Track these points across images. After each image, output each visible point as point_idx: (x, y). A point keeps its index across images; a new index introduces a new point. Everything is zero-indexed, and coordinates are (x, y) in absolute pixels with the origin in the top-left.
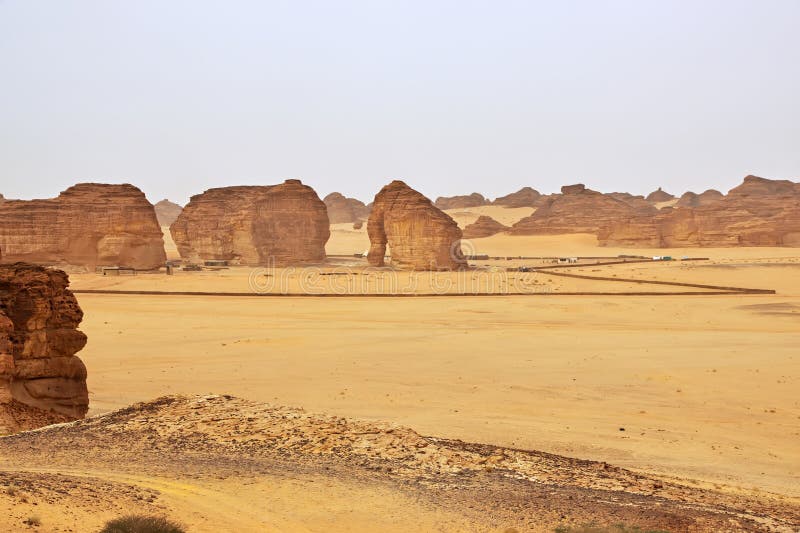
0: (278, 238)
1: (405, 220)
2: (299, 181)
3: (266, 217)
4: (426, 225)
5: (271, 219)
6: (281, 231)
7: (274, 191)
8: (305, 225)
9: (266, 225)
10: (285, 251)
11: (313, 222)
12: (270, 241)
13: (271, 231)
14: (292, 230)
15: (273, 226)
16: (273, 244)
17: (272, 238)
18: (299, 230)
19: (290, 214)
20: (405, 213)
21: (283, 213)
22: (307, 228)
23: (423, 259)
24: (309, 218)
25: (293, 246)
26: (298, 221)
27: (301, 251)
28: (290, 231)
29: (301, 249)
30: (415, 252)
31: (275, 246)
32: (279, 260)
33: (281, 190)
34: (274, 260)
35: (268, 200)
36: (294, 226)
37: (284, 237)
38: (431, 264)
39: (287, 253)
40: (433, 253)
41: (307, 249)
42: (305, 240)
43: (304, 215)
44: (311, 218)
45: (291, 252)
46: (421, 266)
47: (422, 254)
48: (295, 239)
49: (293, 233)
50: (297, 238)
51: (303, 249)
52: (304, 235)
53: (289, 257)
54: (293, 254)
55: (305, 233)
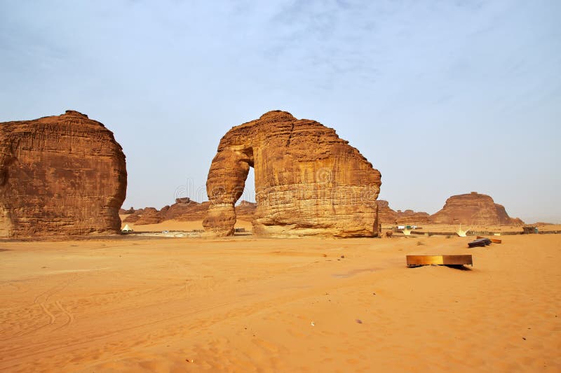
0: (50, 195)
3: (28, 160)
5: (38, 164)
6: (56, 184)
8: (102, 177)
9: (29, 173)
10: (63, 216)
11: (113, 173)
12: (36, 200)
13: (37, 182)
14: (78, 184)
15: (42, 176)
16: (41, 206)
17: (38, 195)
18: (90, 183)
19: (74, 158)
20: (325, 148)
21: (62, 157)
22: (104, 181)
23: (355, 219)
24: (108, 166)
25: (77, 208)
26: (89, 169)
27: (92, 216)
28: (73, 185)
29: (92, 213)
30: (340, 209)
31: (45, 207)
32: (52, 230)
33: (59, 122)
34: (40, 230)
35: (35, 134)
36: (80, 177)
37: (62, 195)
38: (367, 227)
39: (67, 219)
40: (371, 210)
41: (103, 213)
42: (99, 199)
43: (99, 161)
44: (112, 166)
45: (73, 217)
46: (350, 230)
47: (352, 212)
48: (82, 197)
49: (79, 187)
50: (85, 196)
51: (96, 213)
52: (98, 191)
53: (71, 226)
54: (78, 221)
55: (100, 188)
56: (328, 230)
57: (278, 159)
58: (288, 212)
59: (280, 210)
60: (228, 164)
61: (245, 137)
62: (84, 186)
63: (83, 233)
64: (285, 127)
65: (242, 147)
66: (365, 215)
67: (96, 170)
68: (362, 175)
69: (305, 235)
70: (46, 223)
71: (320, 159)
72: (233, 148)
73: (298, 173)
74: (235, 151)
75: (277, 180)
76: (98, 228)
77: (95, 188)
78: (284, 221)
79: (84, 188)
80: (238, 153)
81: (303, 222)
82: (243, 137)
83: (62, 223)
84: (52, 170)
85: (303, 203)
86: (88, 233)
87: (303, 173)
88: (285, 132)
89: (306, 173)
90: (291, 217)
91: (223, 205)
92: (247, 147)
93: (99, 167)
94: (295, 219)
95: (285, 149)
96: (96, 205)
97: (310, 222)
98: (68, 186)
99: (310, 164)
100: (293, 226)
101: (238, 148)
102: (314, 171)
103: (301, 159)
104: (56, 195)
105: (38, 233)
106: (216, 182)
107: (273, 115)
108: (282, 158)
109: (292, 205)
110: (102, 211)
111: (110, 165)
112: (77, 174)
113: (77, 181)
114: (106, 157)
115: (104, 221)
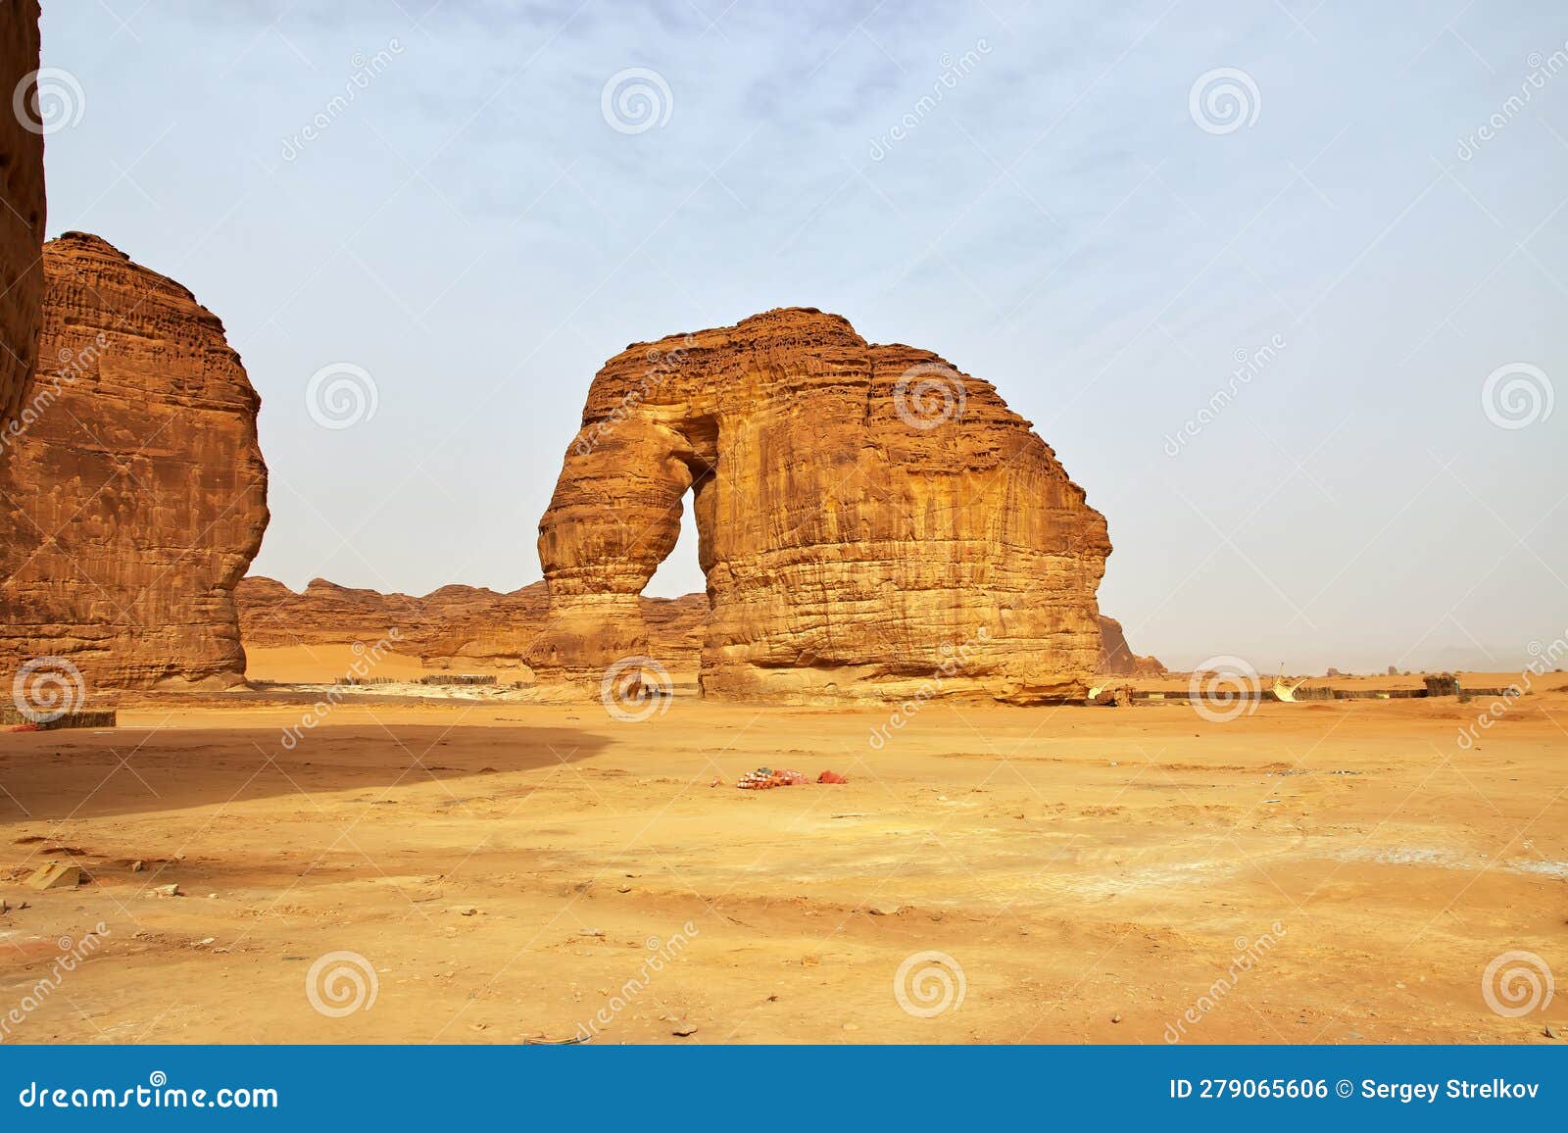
0: (29, 538)
6: (51, 500)
10: (74, 615)
11: (246, 470)
14: (126, 502)
18: (166, 503)
19: (110, 409)
21: (73, 403)
22: (214, 499)
23: (1057, 650)
24: (230, 444)
25: (122, 589)
26: (164, 453)
27: (171, 620)
28: (109, 504)
29: (173, 609)
30: (1018, 620)
36: (133, 479)
41: (207, 612)
42: (198, 561)
43: (197, 425)
44: (242, 446)
45: (108, 623)
46: (1042, 683)
47: (1048, 629)
48: (140, 549)
49: (131, 514)
50: (149, 548)
51: (186, 609)
52: (192, 532)
53: (100, 653)
54: (123, 639)
55: (201, 522)
56: (983, 683)
57: (839, 460)
58: (862, 626)
59: (832, 618)
60: (634, 465)
61: (694, 382)
62: (146, 513)
63: (140, 679)
64: (852, 362)
65: (679, 411)
66: (1078, 639)
67: (187, 456)
68: (1069, 524)
69: (906, 698)
70: (14, 643)
71: (974, 469)
72: (649, 413)
73: (904, 508)
74: (655, 422)
75: (832, 527)
76: (190, 663)
77: (183, 519)
78: (842, 654)
79: (147, 519)
80: (665, 431)
81: (906, 660)
82: (686, 379)
83: (68, 642)
84: (37, 447)
85: (914, 599)
86: (157, 679)
87: (920, 510)
88: (854, 378)
89: (931, 511)
90: (867, 640)
91: (607, 596)
92: (697, 414)
93: (198, 447)
94: (882, 649)
95: (862, 430)
96: (187, 580)
97: (932, 658)
99: (942, 485)
100: (869, 670)
101: (664, 413)
102: (954, 505)
103: (916, 467)
104: (49, 540)
106: (595, 519)
107: (800, 321)
108: (854, 459)
109: (877, 604)
110: (205, 603)
111: (239, 442)
112: (124, 468)
113: (123, 494)
114: (219, 412)
115: (213, 639)
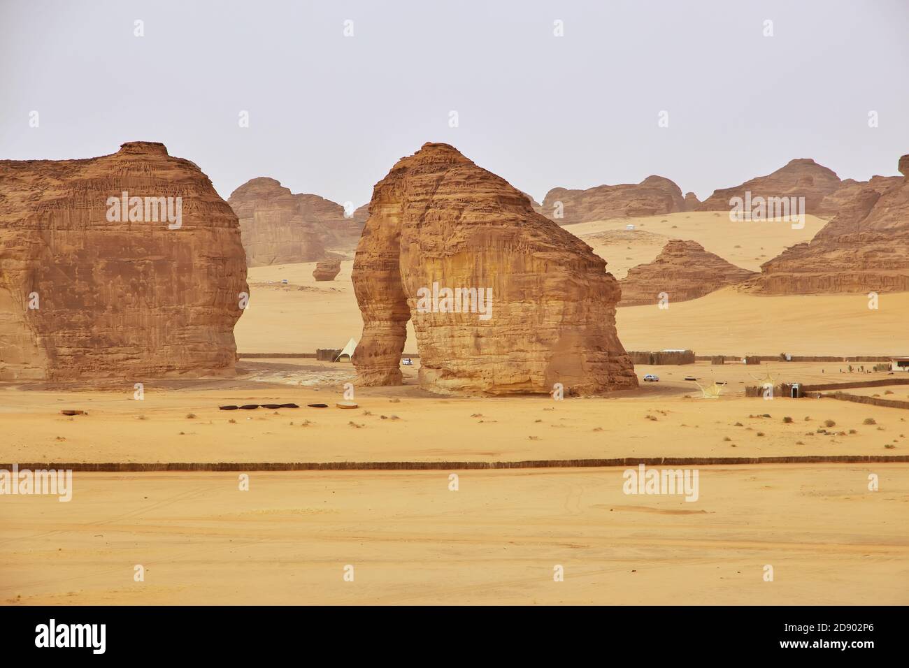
0: (102, 307)
1: (457, 253)
2: (160, 148)
3: (66, 247)
4: (517, 266)
5: (81, 255)
7: (87, 174)
8: (180, 270)
9: (68, 270)
10: (122, 343)
11: (198, 262)
12: (79, 317)
13: (80, 286)
14: (142, 285)
15: (87, 274)
16: (88, 326)
17: (83, 308)
18: (161, 283)
19: (135, 238)
20: (460, 234)
21: (117, 237)
22: (184, 279)
23: (511, 362)
24: (189, 249)
25: (143, 329)
26: (159, 258)
27: (167, 343)
28: (134, 288)
29: (168, 337)
30: (487, 344)
31: (95, 329)
32: (107, 369)
33: (110, 172)
34: (90, 369)
35: (73, 201)
36: (145, 273)
37: (119, 305)
38: (534, 377)
39: (128, 349)
40: (539, 347)
41: (184, 338)
42: (178, 312)
43: (174, 241)
44: (195, 249)
45: (138, 346)
46: (504, 382)
47: (506, 350)
48: (150, 308)
49: (145, 292)
50: (155, 307)
51: (174, 337)
52: (174, 297)
53: (134, 361)
54: (146, 353)
55: (178, 292)
56: (475, 382)
60: (373, 245)
62: (152, 290)
65: (399, 208)
66: (528, 355)
67: (170, 258)
68: (529, 282)
70: (97, 357)
71: (448, 256)
73: (425, 279)
74: (389, 215)
76: (178, 365)
77: (170, 291)
78: (430, 362)
79: (153, 293)
81: (446, 367)
82: (398, 188)
83: (121, 356)
84: (102, 263)
86: (164, 373)
87: (430, 280)
88: (421, 197)
90: (432, 355)
93: (174, 253)
94: (438, 361)
95: (415, 232)
96: (173, 322)
97: (451, 367)
98: (127, 291)
100: (441, 372)
101: (395, 208)
102: (444, 277)
103: (429, 254)
104: (110, 307)
105: (85, 374)
108: (408, 250)
109: (426, 334)
110: (184, 334)
111: (193, 247)
112: (141, 268)
113: (141, 281)
114: (184, 232)
115: (188, 352)
